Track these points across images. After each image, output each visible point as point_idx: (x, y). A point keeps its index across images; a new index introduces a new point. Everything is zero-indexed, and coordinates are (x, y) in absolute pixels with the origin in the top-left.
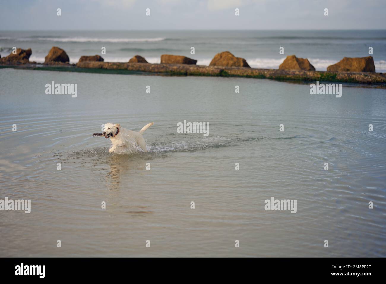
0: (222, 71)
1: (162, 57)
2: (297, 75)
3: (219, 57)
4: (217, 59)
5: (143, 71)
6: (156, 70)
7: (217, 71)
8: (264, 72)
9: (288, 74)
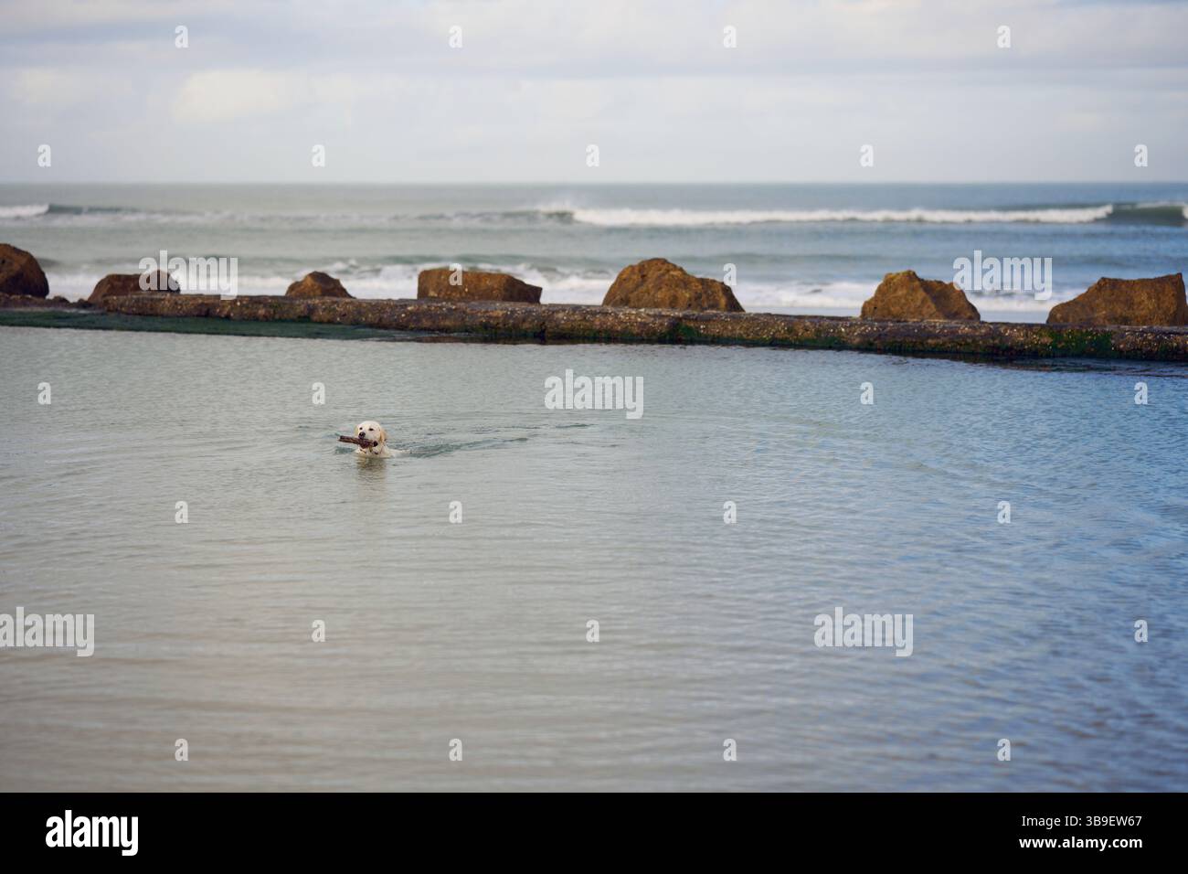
0: (676, 324)
1: (425, 277)
2: (965, 336)
3: (636, 277)
4: (630, 285)
5: (371, 326)
6: (426, 323)
7: (661, 325)
8: (835, 327)
9: (931, 336)
